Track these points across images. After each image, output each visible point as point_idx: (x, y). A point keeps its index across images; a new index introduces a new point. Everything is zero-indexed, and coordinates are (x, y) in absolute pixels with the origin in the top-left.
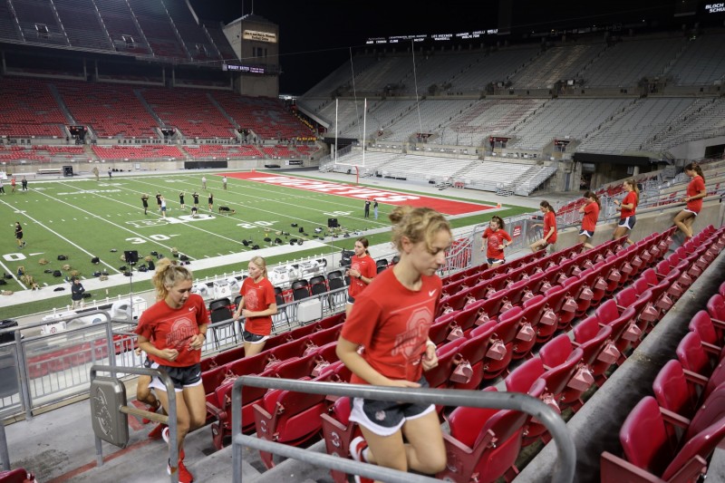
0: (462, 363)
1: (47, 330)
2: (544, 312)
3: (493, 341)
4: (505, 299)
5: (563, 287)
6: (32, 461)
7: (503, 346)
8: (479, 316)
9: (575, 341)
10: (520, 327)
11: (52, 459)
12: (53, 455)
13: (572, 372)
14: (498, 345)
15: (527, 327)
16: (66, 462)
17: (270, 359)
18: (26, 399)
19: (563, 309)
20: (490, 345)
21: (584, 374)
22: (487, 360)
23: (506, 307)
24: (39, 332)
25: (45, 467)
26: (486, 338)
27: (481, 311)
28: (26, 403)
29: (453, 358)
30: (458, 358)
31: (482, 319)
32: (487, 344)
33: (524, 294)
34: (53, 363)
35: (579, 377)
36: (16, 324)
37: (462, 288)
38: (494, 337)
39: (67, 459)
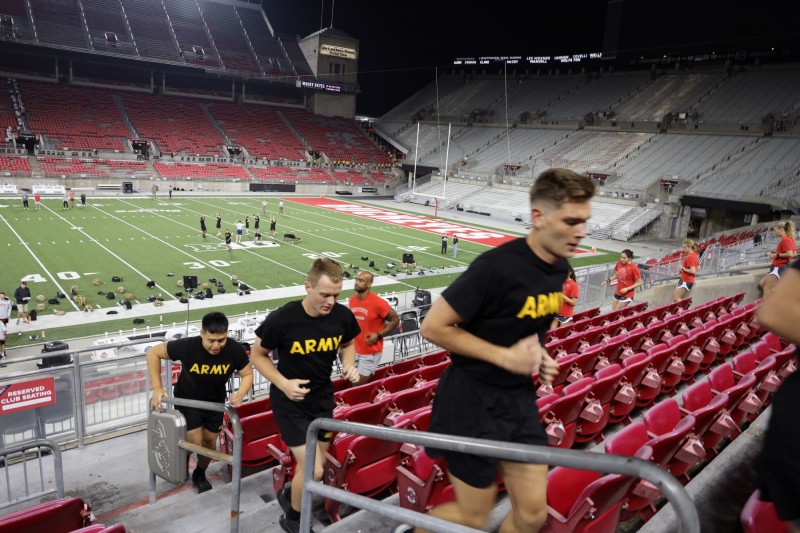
0: (554, 423)
1: (97, 356)
2: (647, 373)
3: (588, 400)
4: (601, 355)
5: (669, 347)
6: (83, 492)
7: (600, 406)
8: (571, 372)
9: (684, 407)
10: (620, 387)
11: (103, 492)
12: (105, 487)
13: (681, 442)
14: (594, 405)
15: (627, 388)
16: (118, 496)
17: (338, 403)
18: (80, 427)
19: (668, 370)
20: (586, 404)
21: (695, 446)
22: (581, 421)
23: (602, 363)
24: (89, 357)
25: (96, 500)
26: (581, 396)
27: (574, 366)
28: (80, 430)
29: (545, 416)
30: (550, 417)
31: (574, 375)
32: (581, 403)
33: (623, 350)
34: (105, 390)
35: (690, 449)
36: (66, 347)
37: (551, 340)
38: (590, 397)
39: (118, 493)
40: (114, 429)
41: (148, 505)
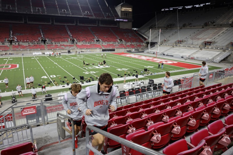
0: (177, 126)
1: (59, 98)
2: (215, 109)
3: (191, 119)
4: (200, 102)
5: (225, 99)
6: (43, 138)
7: (195, 121)
8: (189, 107)
9: (225, 123)
10: (203, 114)
11: (48, 138)
12: (49, 137)
13: (220, 137)
14: (193, 120)
15: (206, 114)
16: (51, 140)
17: (114, 116)
18: (43, 120)
19: (224, 108)
20: (190, 120)
21: (226, 139)
22: (188, 126)
23: (200, 105)
24: (57, 99)
25: (46, 141)
26: (188, 117)
27: (190, 106)
28: (43, 121)
29: (173, 124)
30: (175, 124)
31: (190, 109)
32: (188, 119)
33: (209, 100)
34: (59, 108)
35: (224, 140)
36: (51, 96)
37: (186, 96)
38: (191, 117)
39: (52, 139)
40: (53, 121)
41: (58, 143)
